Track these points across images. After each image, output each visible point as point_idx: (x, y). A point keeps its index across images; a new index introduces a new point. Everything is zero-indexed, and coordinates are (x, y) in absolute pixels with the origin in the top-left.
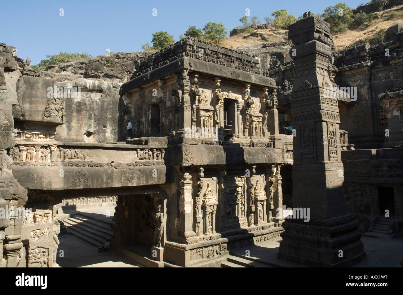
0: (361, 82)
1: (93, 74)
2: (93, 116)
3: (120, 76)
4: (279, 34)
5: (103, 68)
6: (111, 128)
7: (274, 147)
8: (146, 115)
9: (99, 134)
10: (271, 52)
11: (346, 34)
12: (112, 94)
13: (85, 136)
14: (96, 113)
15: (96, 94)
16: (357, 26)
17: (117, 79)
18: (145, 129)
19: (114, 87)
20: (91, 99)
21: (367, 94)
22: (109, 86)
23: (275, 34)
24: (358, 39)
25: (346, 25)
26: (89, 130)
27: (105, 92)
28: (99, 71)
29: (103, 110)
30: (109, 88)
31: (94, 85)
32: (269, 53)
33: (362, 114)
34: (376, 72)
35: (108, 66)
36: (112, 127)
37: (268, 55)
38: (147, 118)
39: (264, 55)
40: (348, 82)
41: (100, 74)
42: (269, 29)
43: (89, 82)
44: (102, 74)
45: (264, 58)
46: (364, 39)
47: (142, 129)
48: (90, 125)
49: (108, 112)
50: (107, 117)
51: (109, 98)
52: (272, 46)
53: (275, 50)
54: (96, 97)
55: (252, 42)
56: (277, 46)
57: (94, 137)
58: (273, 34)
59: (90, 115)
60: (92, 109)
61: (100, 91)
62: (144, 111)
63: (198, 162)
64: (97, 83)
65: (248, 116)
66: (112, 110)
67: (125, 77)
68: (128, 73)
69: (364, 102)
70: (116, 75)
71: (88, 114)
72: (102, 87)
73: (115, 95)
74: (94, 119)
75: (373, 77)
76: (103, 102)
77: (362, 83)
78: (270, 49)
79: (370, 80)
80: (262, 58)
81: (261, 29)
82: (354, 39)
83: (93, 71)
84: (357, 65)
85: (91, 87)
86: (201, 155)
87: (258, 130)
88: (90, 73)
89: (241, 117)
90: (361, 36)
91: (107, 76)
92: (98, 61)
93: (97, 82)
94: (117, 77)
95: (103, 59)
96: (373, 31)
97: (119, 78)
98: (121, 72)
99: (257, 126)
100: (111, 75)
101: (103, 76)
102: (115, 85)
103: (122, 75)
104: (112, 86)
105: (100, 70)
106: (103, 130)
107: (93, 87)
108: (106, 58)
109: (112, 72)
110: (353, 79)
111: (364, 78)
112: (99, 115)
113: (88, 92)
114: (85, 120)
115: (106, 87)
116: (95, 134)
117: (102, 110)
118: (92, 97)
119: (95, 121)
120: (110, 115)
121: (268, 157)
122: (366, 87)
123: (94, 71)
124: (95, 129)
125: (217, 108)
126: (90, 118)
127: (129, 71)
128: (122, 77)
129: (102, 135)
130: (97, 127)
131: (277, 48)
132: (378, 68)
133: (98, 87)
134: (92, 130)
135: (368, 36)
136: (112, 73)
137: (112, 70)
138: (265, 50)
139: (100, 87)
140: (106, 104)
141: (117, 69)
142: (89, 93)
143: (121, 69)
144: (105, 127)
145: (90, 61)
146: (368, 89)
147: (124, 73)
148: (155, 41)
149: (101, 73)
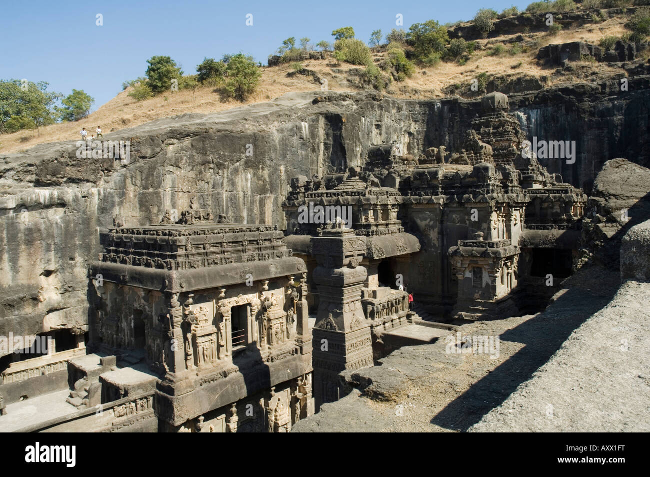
0: (430, 221)
1: (49, 180)
2: (53, 247)
3: (92, 178)
4: (340, 72)
5: (66, 171)
6: (82, 259)
7: (301, 353)
8: (127, 320)
9: (64, 272)
10: (325, 111)
11: (437, 69)
12: (81, 208)
13: (42, 277)
14: (57, 240)
15: (55, 210)
16: (452, 57)
17: (88, 184)
18: (126, 338)
19: (83, 197)
20: (49, 221)
21: (438, 239)
22: (76, 196)
23: (334, 72)
24: (452, 82)
25: (438, 55)
26: (47, 268)
27: (70, 205)
28: (58, 176)
29: (68, 234)
30: (76, 199)
31: (51, 198)
32: (321, 114)
33: (430, 265)
34: (450, 211)
35: (73, 165)
36: (84, 258)
37: (321, 117)
38: (129, 325)
39: (313, 117)
40: (415, 219)
41: (60, 180)
42: (326, 62)
43: (44, 194)
44: (65, 179)
45: (313, 122)
46: (460, 83)
47: (122, 338)
48: (49, 261)
49: (76, 237)
50: (75, 245)
51: (76, 214)
52: (327, 100)
53: (332, 108)
54: (56, 215)
55: (299, 85)
56: (335, 102)
57: (56, 277)
58: (331, 72)
59: (49, 245)
60: (50, 236)
61: (62, 204)
62: (124, 313)
63: (195, 413)
64: (56, 194)
65: (265, 321)
66: (82, 233)
67: (100, 178)
68: (106, 171)
69: (433, 249)
70: (86, 178)
71: (44, 244)
72: (65, 199)
73: (87, 208)
74: (55, 251)
75: (446, 217)
76: (67, 223)
77: (432, 223)
78: (323, 106)
79: (442, 222)
80: (311, 123)
81: (315, 60)
82: (448, 81)
83: (49, 177)
84: (427, 199)
85: (46, 202)
86: (199, 402)
87: (280, 335)
88: (44, 179)
89: (256, 324)
90: (456, 77)
91: (72, 180)
92: (56, 159)
93: (55, 192)
94: (88, 181)
95: (64, 155)
96: (473, 71)
97: (91, 182)
98: (94, 173)
99: (279, 330)
100: (79, 179)
101: (65, 182)
102: (85, 194)
103: (96, 176)
104: (80, 196)
105: (60, 174)
106: (69, 264)
107: (50, 201)
108: (69, 154)
109: (80, 174)
110: (420, 216)
111: (434, 217)
112: (61, 244)
113: (43, 209)
114: (41, 253)
115: (71, 199)
116: (58, 273)
117: (66, 234)
118: (49, 216)
119: (57, 254)
120: (79, 241)
121: (291, 370)
122: (436, 230)
123: (51, 176)
124: (57, 266)
125: (221, 326)
126: (48, 250)
127: (106, 170)
128: (95, 180)
129: (69, 273)
130: (60, 262)
131: (334, 104)
132: (451, 207)
133: (58, 199)
134: (52, 267)
135: (466, 78)
136: (80, 176)
137: (79, 171)
138: (316, 109)
139: (62, 199)
140: (72, 225)
141: (87, 168)
142: (45, 210)
143: (93, 167)
144: (72, 259)
145: (44, 161)
146: (439, 233)
147: (99, 172)
148: (152, 73)
149: (62, 178)
